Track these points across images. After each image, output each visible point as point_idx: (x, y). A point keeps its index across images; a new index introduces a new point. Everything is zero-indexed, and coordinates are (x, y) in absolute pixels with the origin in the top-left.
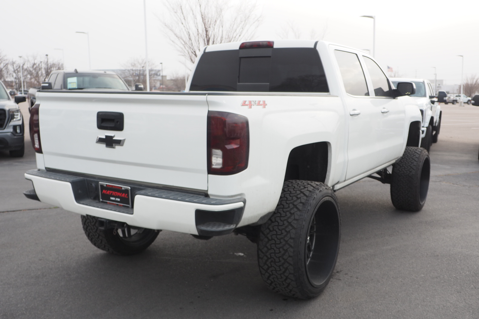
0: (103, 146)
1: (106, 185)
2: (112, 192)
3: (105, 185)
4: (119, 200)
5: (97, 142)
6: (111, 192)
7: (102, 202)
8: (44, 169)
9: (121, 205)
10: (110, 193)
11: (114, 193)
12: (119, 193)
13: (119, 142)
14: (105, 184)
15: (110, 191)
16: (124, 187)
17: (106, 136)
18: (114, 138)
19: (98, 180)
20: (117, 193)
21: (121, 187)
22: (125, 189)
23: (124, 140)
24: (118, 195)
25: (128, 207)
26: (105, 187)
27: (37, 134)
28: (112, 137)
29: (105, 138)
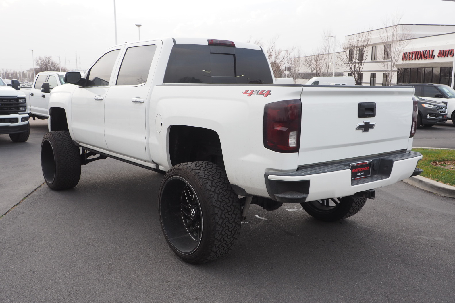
2: (359, 169)
4: (363, 173)
5: (356, 129)
9: (364, 178)
10: (357, 170)
11: (360, 169)
13: (372, 126)
14: (355, 163)
18: (370, 123)
19: (349, 163)
20: (362, 168)
21: (367, 162)
22: (369, 163)
23: (375, 124)
24: (363, 170)
26: (355, 166)
27: (296, 132)
28: (369, 122)
29: (364, 124)
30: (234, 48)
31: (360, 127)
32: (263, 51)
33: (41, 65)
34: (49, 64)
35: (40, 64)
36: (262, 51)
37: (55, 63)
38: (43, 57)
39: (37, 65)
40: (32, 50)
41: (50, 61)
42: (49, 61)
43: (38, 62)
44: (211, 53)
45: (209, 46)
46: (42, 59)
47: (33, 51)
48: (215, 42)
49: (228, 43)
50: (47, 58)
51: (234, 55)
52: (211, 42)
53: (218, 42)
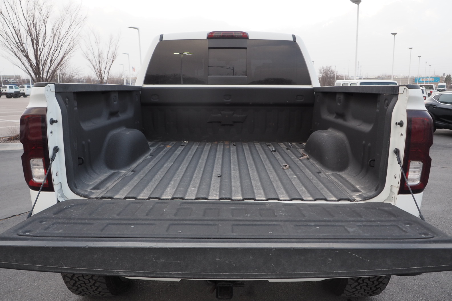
30: (248, 40)
32: (297, 41)
33: (323, 73)
34: (329, 72)
36: (295, 41)
37: (334, 71)
38: (325, 67)
41: (330, 70)
43: (321, 70)
44: (209, 48)
45: (208, 40)
46: (324, 69)
48: (216, 35)
49: (236, 34)
50: (328, 68)
51: (246, 48)
52: (210, 34)
53: (221, 34)
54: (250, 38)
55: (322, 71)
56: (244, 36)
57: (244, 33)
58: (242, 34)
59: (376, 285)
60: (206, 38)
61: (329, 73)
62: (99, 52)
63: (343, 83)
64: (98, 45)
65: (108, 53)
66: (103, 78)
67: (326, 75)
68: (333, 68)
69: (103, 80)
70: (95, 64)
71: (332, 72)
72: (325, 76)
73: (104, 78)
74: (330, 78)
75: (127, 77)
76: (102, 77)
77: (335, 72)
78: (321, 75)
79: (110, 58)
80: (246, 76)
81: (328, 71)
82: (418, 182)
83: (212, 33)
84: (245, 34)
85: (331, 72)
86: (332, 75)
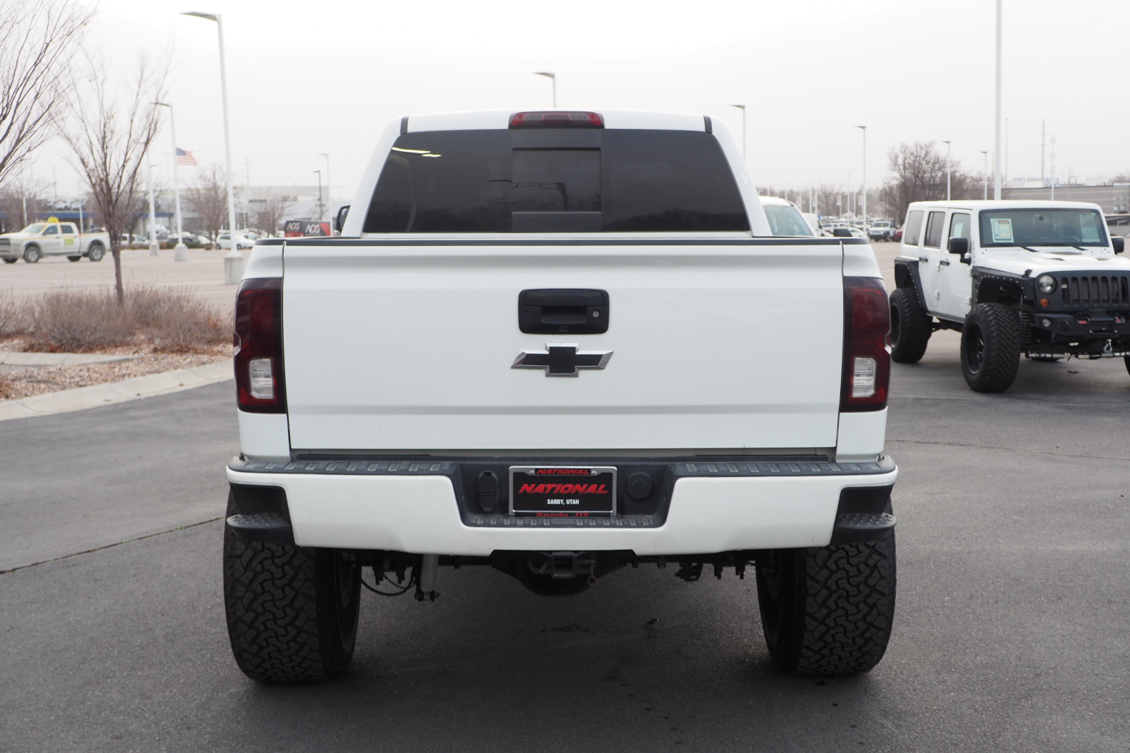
0: (538, 375)
1: (537, 470)
2: (553, 485)
3: (533, 472)
4: (577, 502)
5: (514, 367)
6: (550, 486)
7: (517, 515)
8: (287, 453)
9: (583, 515)
10: (545, 489)
11: (560, 488)
12: (578, 486)
13: (594, 362)
14: (530, 469)
15: (547, 485)
16: (595, 469)
17: (552, 349)
18: (581, 353)
19: (508, 462)
20: (570, 486)
21: (589, 470)
22: (600, 472)
23: (610, 355)
24: (573, 491)
25: (609, 515)
26: (532, 477)
27: (268, 360)
28: (573, 349)
29: (547, 353)
30: (599, 131)
31: (529, 361)
32: (715, 133)
33: (905, 168)
35: (901, 167)
36: (711, 133)
37: (945, 160)
38: (911, 144)
39: (891, 170)
40: (863, 127)
41: (931, 155)
42: (926, 155)
43: (896, 158)
44: (515, 149)
45: (511, 131)
47: (866, 129)
48: (530, 119)
49: (577, 119)
50: (922, 148)
51: (599, 149)
52: (518, 119)
53: (542, 119)
54: (608, 126)
55: (900, 161)
56: (593, 122)
57: (593, 115)
58: (588, 118)
59: (864, 632)
60: (506, 126)
61: (925, 167)
62: (101, 112)
63: (930, 213)
64: (100, 86)
65: (134, 114)
66: (114, 198)
67: (917, 176)
68: (940, 151)
69: (114, 208)
70: (85, 151)
71: (939, 164)
72: (910, 179)
73: (116, 201)
74: (930, 185)
75: (158, 189)
76: (111, 197)
77: (948, 165)
78: (897, 175)
79: (141, 131)
80: (599, 213)
81: (923, 158)
82: (871, 392)
83: (520, 115)
84: (595, 119)
85: (934, 164)
86: (940, 174)
